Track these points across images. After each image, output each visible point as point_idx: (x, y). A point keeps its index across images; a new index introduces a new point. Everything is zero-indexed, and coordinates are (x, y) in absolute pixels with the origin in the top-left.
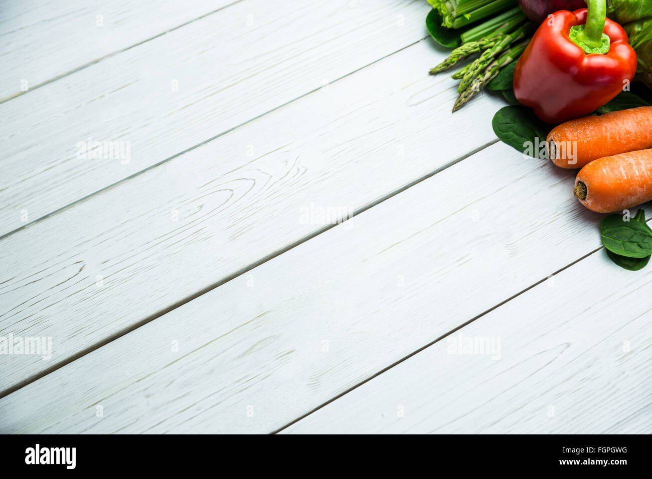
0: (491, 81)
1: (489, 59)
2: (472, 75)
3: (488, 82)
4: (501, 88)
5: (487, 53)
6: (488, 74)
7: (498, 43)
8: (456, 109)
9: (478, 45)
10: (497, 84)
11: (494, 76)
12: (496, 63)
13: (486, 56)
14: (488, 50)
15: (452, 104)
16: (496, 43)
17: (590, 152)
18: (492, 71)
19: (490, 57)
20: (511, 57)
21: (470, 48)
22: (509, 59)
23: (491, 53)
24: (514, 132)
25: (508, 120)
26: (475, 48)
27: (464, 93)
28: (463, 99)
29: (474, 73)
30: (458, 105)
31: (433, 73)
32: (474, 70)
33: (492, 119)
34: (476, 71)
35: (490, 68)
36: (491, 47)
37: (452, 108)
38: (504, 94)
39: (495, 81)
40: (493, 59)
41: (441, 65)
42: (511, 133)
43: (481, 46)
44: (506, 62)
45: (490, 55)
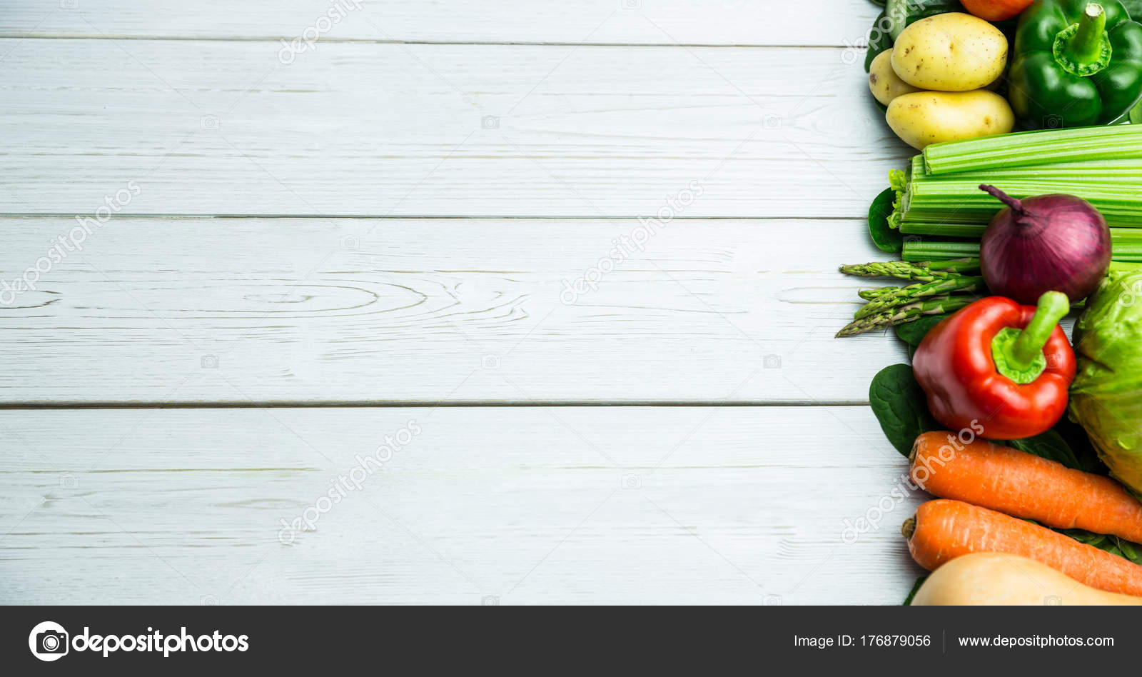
0: (903, 323)
1: (912, 298)
2: (880, 307)
3: (899, 322)
4: (910, 341)
5: (914, 288)
6: (902, 314)
7: (937, 281)
8: (843, 334)
9: (909, 272)
10: (908, 332)
11: (910, 320)
12: (920, 306)
13: (910, 292)
14: (918, 286)
15: (843, 324)
16: (935, 279)
17: (951, 486)
18: (909, 313)
19: (914, 295)
20: (944, 308)
21: (897, 270)
22: (940, 309)
23: (919, 290)
24: (891, 405)
25: (893, 385)
26: (904, 274)
27: (862, 321)
28: (856, 329)
29: (884, 304)
30: (847, 331)
31: (844, 271)
32: (886, 301)
33: (877, 372)
34: (888, 303)
35: (909, 308)
36: (924, 282)
37: (838, 330)
38: (909, 347)
39: (908, 328)
40: (918, 299)
41: (859, 268)
42: (887, 404)
43: (913, 274)
44: (934, 311)
45: (915, 293)
